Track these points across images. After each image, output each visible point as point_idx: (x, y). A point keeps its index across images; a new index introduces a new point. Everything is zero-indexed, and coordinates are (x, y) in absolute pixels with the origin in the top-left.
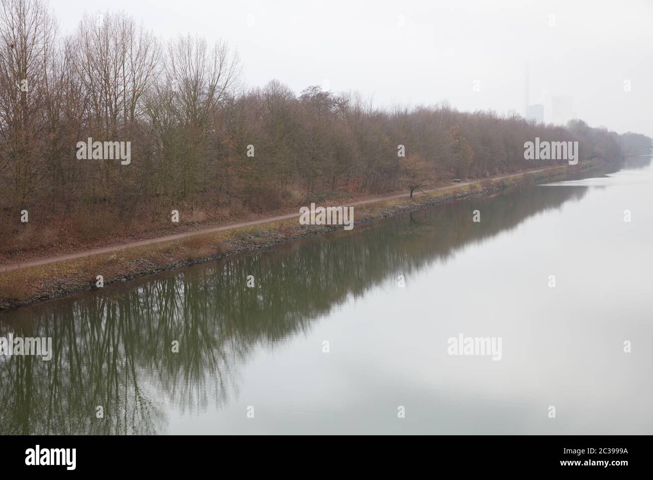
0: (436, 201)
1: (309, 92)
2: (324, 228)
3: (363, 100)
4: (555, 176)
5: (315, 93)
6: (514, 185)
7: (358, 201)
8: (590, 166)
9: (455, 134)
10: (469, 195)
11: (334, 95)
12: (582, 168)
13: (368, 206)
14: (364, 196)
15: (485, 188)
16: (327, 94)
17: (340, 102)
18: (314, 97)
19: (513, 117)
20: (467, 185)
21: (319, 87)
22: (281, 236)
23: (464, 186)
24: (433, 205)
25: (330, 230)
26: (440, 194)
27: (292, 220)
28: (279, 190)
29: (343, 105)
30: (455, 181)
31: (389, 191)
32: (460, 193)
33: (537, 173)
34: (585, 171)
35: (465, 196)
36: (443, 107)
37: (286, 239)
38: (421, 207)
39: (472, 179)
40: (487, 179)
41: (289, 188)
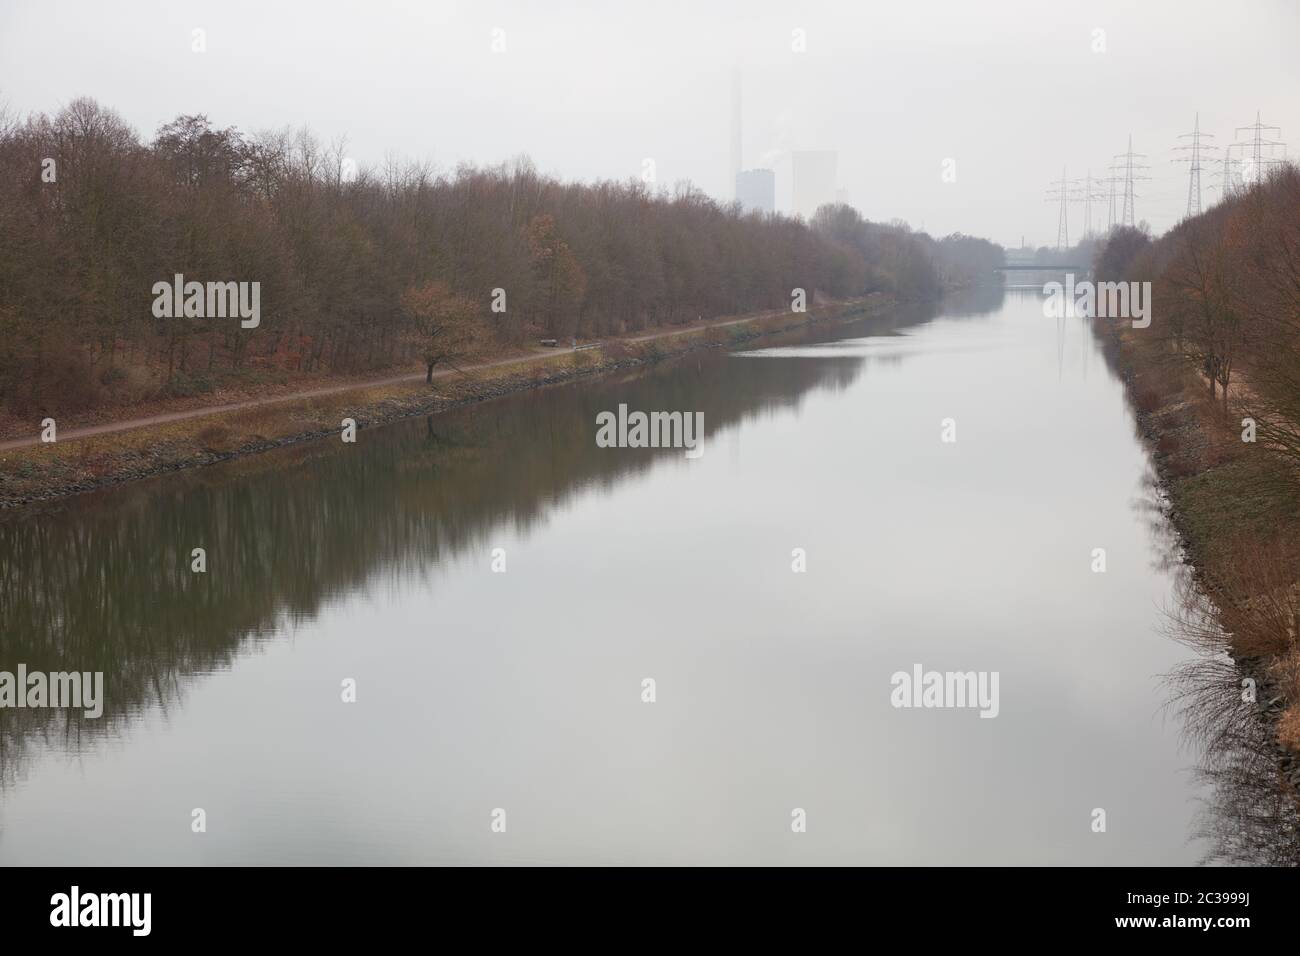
0: (488, 391)
1: (178, 130)
2: (199, 454)
3: (320, 152)
4: (779, 331)
5: (194, 132)
6: (680, 352)
7: (297, 390)
8: (863, 311)
9: (544, 234)
10: (570, 376)
11: (243, 138)
12: (844, 315)
13: (317, 403)
14: (314, 379)
15: (611, 360)
16: (222, 137)
17: (258, 154)
18: (191, 142)
19: (688, 197)
20: (570, 354)
21: (205, 119)
22: (83, 474)
23: (561, 355)
24: (481, 399)
25: (216, 459)
26: (500, 375)
27: (120, 435)
28: (92, 364)
29: (265, 163)
30: (545, 345)
31: (380, 367)
32: (549, 373)
33: (738, 325)
34: (851, 321)
35: (563, 377)
36: (517, 172)
37: (97, 481)
38: (452, 403)
39: (586, 338)
40: (618, 339)
41: (118, 360)
